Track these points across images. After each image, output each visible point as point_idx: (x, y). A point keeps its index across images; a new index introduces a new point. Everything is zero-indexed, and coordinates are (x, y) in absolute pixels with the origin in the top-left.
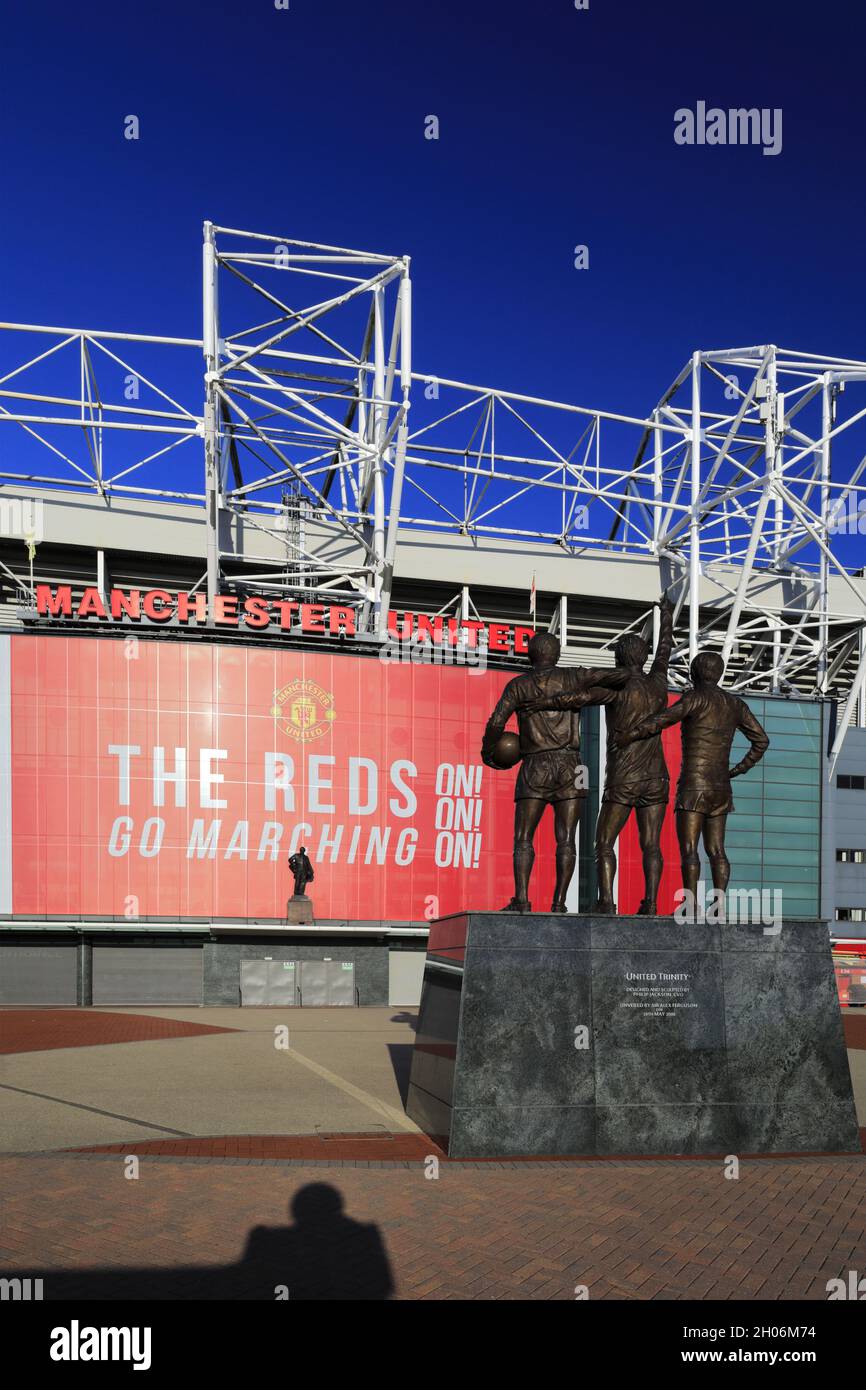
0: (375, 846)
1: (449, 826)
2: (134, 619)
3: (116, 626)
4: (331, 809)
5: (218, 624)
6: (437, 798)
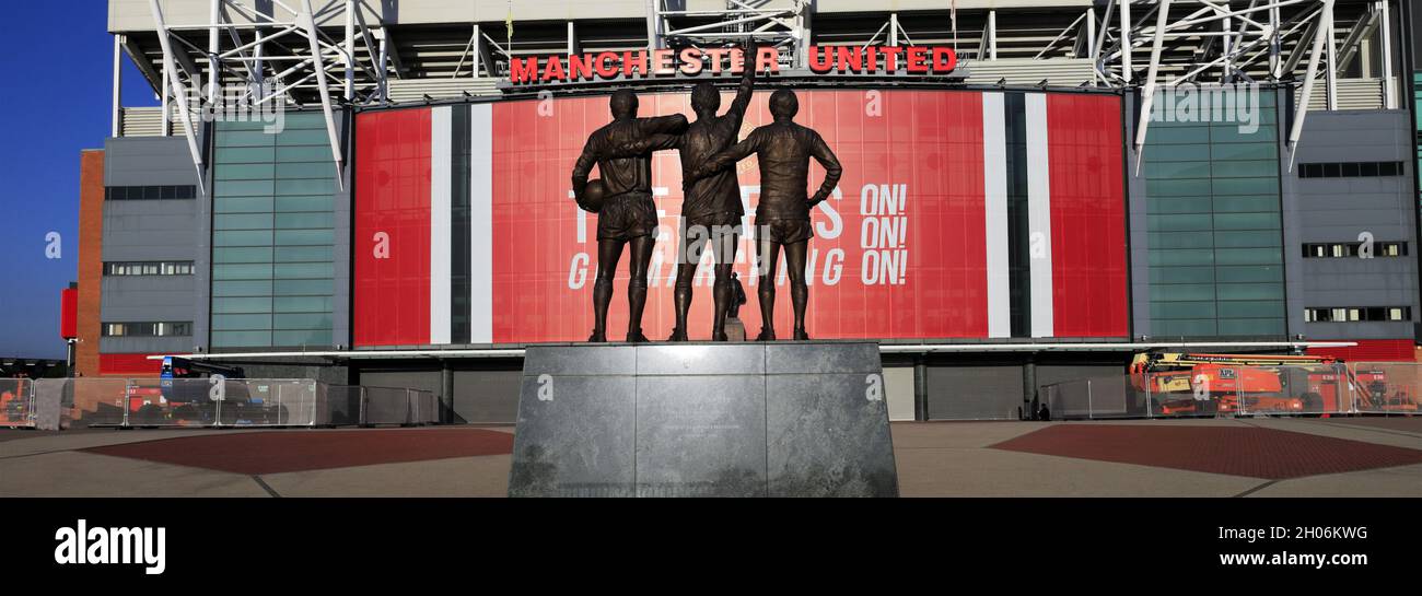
1: (874, 245)
2: (587, 79)
5: (657, 76)
6: (862, 218)
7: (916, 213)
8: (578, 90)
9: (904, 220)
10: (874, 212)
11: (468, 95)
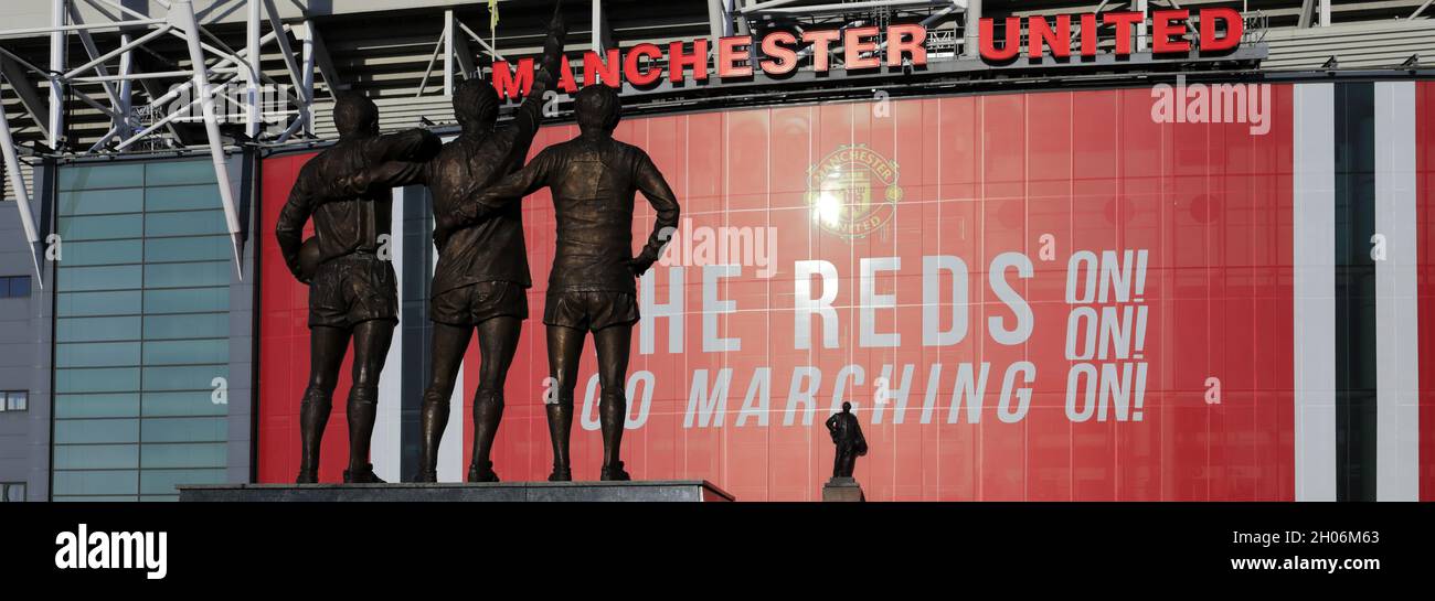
0: (964, 394)
1: (1089, 353)
4: (894, 340)
5: (725, 80)
6: (1068, 308)
7: (1165, 298)
9: (1143, 311)
10: (1089, 298)
11: (429, 123)
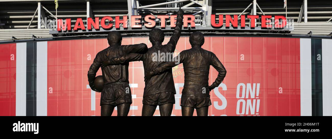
1: (243, 113)
2: (97, 30)
3: (90, 33)
5: (133, 28)
6: (237, 100)
7: (265, 97)
8: (92, 35)
9: (259, 101)
10: (243, 97)
11: (35, 37)
